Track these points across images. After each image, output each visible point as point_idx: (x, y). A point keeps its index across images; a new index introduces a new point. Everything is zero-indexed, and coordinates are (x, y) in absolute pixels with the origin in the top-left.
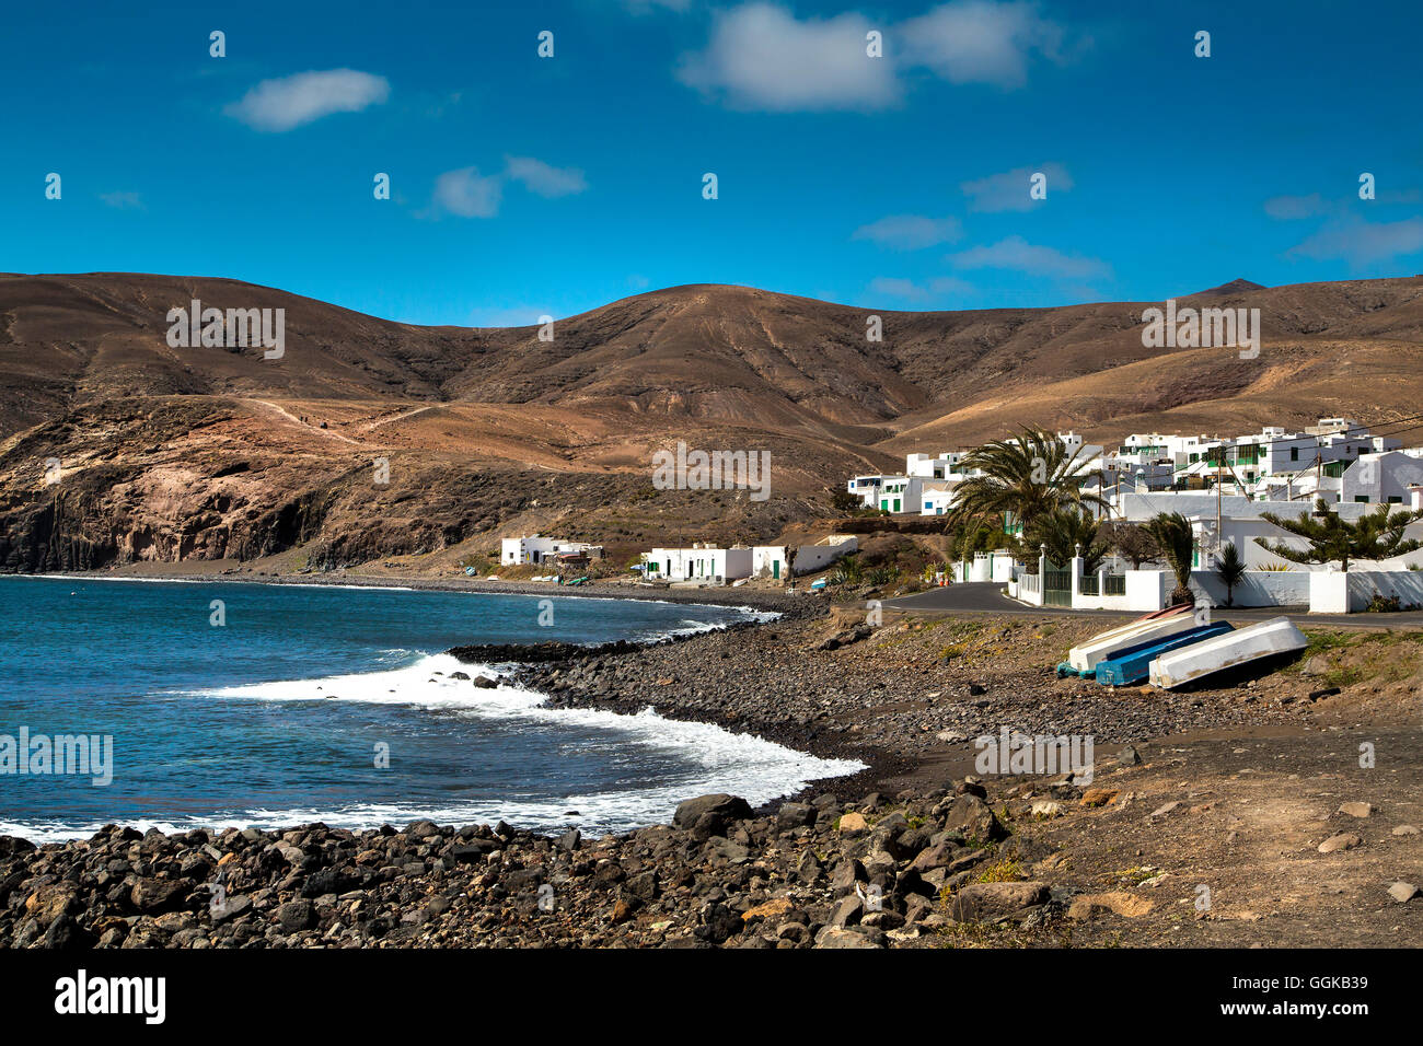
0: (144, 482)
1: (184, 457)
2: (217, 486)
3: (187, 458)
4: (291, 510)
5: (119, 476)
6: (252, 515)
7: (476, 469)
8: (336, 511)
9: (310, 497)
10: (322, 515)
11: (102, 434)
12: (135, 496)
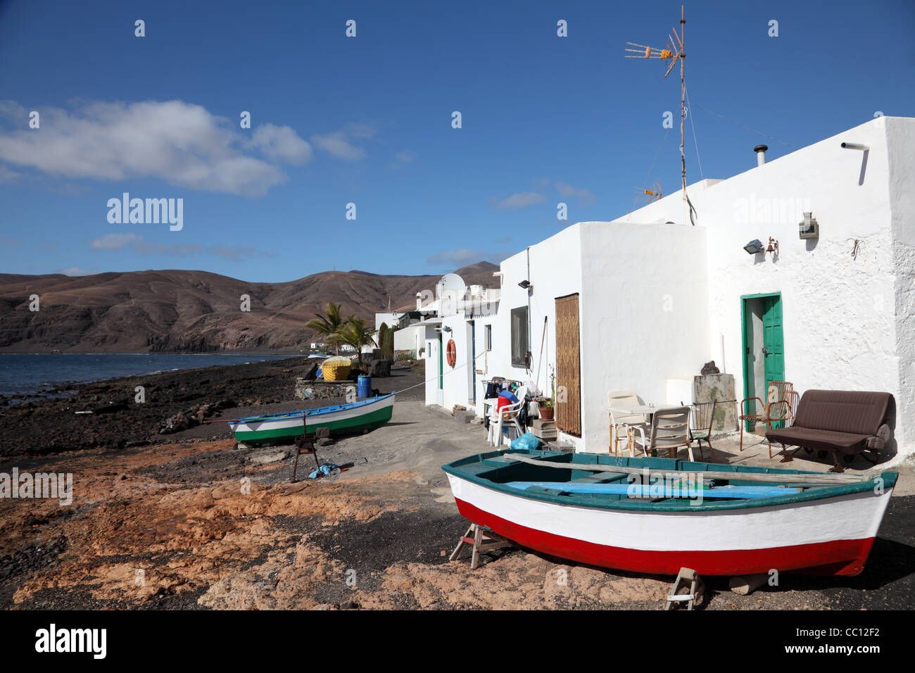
0: (225, 332)
1: (233, 327)
2: (243, 333)
3: (234, 327)
4: (260, 338)
5: (219, 331)
6: (252, 339)
7: (301, 329)
8: (272, 338)
9: (265, 335)
10: (268, 339)
11: (212, 321)
12: (224, 335)
